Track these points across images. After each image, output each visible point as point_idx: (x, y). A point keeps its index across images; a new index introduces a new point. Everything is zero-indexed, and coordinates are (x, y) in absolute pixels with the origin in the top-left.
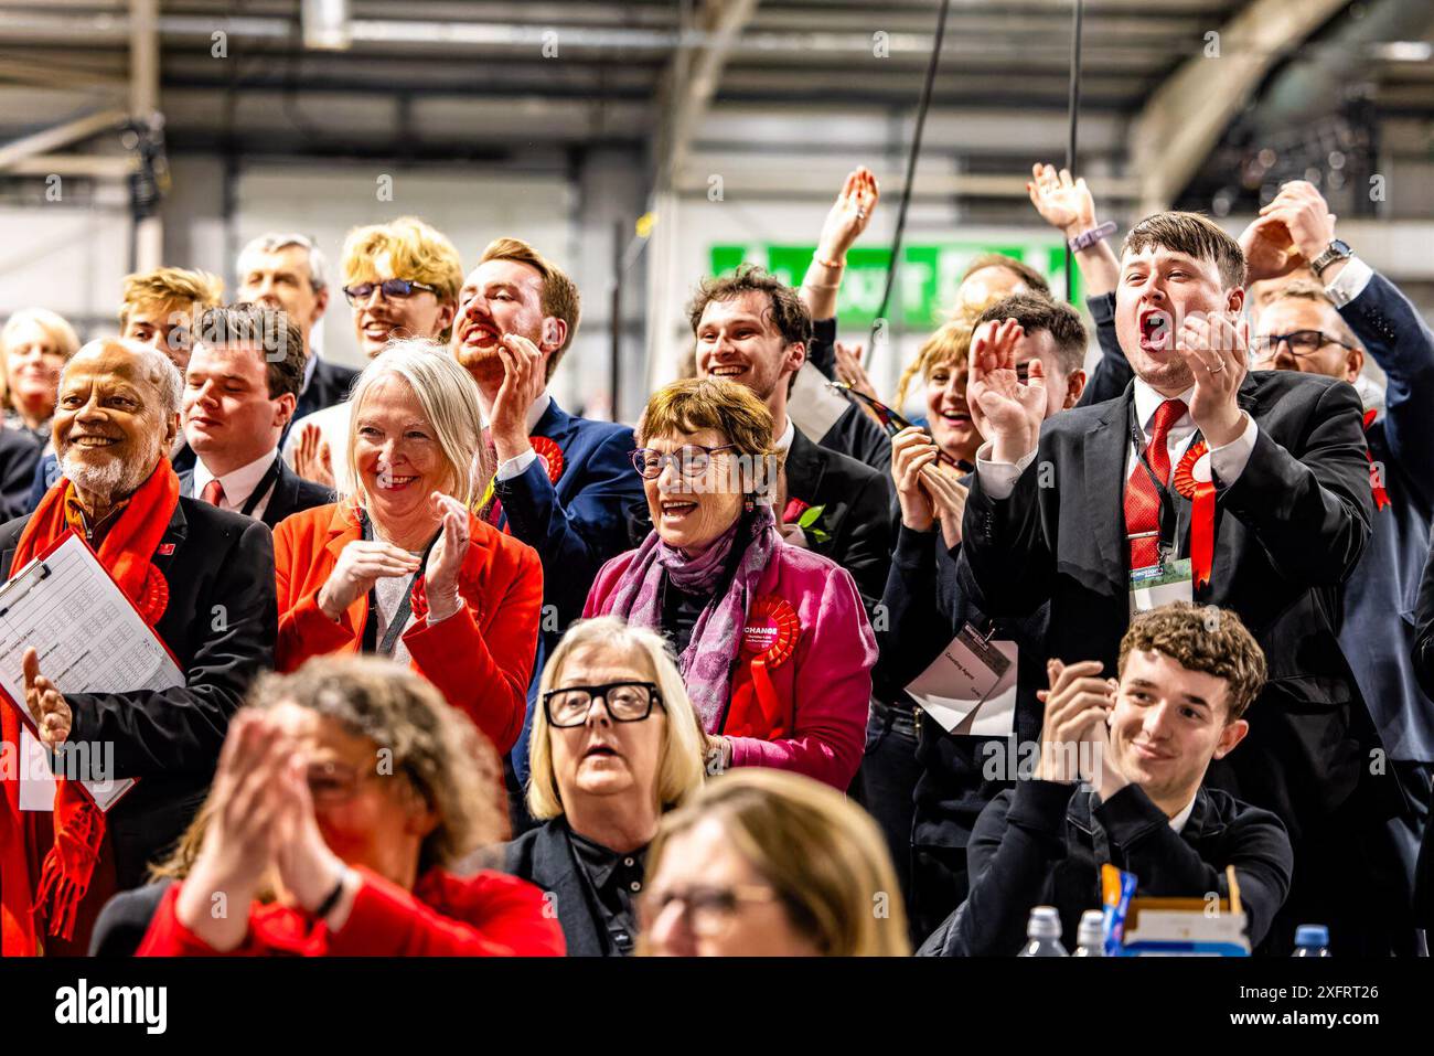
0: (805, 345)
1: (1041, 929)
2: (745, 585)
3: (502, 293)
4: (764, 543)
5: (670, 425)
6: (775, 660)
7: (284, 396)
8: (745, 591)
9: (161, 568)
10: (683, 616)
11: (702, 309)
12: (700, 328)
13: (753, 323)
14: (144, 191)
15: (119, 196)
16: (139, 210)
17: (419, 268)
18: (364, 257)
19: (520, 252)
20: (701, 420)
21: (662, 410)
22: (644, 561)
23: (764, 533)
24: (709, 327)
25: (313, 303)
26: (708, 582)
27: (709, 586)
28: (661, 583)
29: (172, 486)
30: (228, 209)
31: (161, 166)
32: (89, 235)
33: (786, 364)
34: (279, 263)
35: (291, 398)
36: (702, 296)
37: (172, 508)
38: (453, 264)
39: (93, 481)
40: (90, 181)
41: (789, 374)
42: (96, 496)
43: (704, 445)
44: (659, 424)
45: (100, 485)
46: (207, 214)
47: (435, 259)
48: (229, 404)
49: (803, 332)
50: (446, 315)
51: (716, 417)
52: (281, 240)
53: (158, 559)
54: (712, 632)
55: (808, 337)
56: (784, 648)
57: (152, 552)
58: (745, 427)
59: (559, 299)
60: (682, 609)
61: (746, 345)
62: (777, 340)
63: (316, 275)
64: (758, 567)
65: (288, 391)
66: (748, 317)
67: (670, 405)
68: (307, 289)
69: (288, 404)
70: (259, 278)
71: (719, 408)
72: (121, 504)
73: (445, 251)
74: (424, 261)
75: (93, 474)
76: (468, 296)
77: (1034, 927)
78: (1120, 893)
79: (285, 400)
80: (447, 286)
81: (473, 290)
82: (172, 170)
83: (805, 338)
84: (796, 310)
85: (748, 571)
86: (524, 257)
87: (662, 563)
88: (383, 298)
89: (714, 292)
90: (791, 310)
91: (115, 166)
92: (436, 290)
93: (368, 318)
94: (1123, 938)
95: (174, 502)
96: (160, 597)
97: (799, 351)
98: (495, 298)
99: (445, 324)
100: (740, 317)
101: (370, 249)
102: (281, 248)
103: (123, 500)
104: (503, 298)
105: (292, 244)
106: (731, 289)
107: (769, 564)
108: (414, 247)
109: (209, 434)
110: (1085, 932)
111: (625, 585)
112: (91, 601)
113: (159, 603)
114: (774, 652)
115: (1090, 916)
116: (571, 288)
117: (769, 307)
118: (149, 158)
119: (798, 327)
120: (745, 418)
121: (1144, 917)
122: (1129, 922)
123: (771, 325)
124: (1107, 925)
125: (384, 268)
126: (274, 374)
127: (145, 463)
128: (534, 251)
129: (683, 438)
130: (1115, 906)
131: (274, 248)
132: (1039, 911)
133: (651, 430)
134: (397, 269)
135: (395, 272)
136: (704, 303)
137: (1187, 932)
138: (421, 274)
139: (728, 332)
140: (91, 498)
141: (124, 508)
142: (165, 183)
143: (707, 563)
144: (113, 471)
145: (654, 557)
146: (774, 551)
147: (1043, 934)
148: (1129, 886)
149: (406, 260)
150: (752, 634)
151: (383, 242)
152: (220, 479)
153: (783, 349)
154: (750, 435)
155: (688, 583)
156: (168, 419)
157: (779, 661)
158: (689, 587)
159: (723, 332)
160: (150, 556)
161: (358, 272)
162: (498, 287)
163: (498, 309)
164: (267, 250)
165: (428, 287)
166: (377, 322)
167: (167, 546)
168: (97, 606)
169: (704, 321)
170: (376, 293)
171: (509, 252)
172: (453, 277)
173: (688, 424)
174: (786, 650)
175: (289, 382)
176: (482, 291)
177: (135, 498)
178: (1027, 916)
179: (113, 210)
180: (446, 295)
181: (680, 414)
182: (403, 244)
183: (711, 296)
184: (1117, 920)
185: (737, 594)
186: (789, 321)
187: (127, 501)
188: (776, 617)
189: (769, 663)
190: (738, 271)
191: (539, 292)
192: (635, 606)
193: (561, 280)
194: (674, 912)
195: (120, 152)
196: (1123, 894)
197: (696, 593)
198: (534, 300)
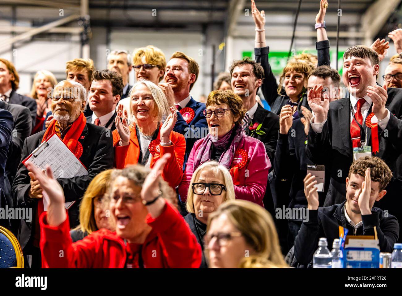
0: (262, 79)
1: (322, 244)
2: (233, 146)
3: (177, 68)
4: (239, 135)
5: (214, 102)
6: (241, 166)
7: (117, 95)
8: (234, 148)
9: (81, 142)
10: (217, 155)
11: (234, 68)
12: (233, 74)
13: (248, 73)
14: (84, 37)
15: (77, 38)
16: (83, 42)
17: (153, 60)
18: (138, 58)
19: (182, 56)
20: (222, 101)
21: (212, 98)
22: (207, 141)
23: (240, 132)
24: (235, 73)
25: (128, 69)
26: (224, 146)
27: (224, 147)
28: (211, 146)
29: (84, 120)
30: (107, 42)
31: (89, 30)
32: (70, 49)
33: (257, 85)
34: (119, 57)
35: (119, 96)
36: (234, 65)
37: (84, 127)
38: (163, 59)
39: (62, 119)
40: (70, 34)
41: (257, 87)
42: (63, 124)
43: (223, 108)
44: (211, 102)
45: (64, 121)
46: (102, 44)
47: (158, 58)
48: (102, 97)
49: (261, 76)
50: (161, 73)
51: (227, 100)
52: (120, 51)
53: (80, 140)
54: (224, 159)
55: (263, 78)
56: (244, 163)
57: (78, 138)
58: (235, 103)
59: (194, 69)
60: (217, 153)
61: (245, 79)
62: (254, 78)
63: (129, 61)
64: (238, 141)
65: (118, 94)
66: (246, 71)
67: (214, 97)
68: (126, 65)
69: (118, 97)
70: (113, 61)
71: (228, 98)
72: (70, 126)
73: (161, 55)
74: (155, 58)
75: (62, 118)
76: (168, 69)
77: (320, 243)
78: (343, 234)
79: (117, 96)
80: (161, 65)
81: (169, 67)
82: (92, 31)
83: (262, 77)
84: (260, 70)
85: (235, 142)
86: (183, 57)
87: (211, 141)
88: (143, 70)
89: (237, 64)
90: (258, 69)
91: (76, 30)
92: (159, 67)
93: (139, 75)
94: (344, 246)
95: (85, 124)
96: (81, 150)
97: (260, 81)
98: (175, 69)
99: (161, 75)
100: (244, 71)
101: (140, 55)
102: (119, 54)
103: (70, 124)
104: (177, 69)
105: (122, 53)
106: (242, 63)
107: (241, 141)
108: (152, 54)
109: (96, 106)
110: (335, 245)
111: (202, 147)
112: (60, 152)
113: (80, 152)
114: (241, 165)
115: (336, 240)
116: (196, 64)
117: (253, 68)
118: (86, 27)
119: (260, 75)
120: (235, 101)
121: (350, 241)
122: (346, 242)
123: (253, 74)
124: (340, 243)
125: (144, 61)
126: (114, 89)
127: (76, 115)
128: (186, 55)
129: (217, 106)
130: (342, 238)
131: (117, 53)
132: (321, 239)
133: (209, 104)
134: (147, 61)
135: (147, 62)
136: (234, 67)
137: (362, 245)
138: (154, 62)
139: (241, 75)
140: (62, 125)
141: (71, 127)
142: (90, 35)
143: (224, 141)
144: (67, 117)
145: (209, 139)
146: (242, 137)
147: (323, 245)
148: (346, 232)
149: (150, 58)
150: (235, 160)
151: (143, 53)
152: (99, 118)
153: (256, 80)
154: (236, 106)
155: (218, 146)
156: (82, 102)
157: (242, 167)
158: (219, 147)
159: (239, 75)
160: (78, 139)
161: (137, 62)
162: (176, 66)
163: (176, 72)
164: (115, 54)
165: (155, 66)
166: (142, 76)
167: (82, 137)
168: (62, 153)
169: (234, 72)
170: (142, 68)
171: (178, 56)
172: (163, 62)
173: (219, 102)
174: (244, 164)
175: (119, 92)
176: (171, 68)
177: (73, 124)
178: (318, 240)
179: (76, 42)
180: (162, 67)
181: (216, 99)
182: (149, 53)
183: (236, 65)
184: (343, 241)
185: (231, 148)
186: (258, 73)
187: (71, 125)
188: (241, 155)
189: (239, 167)
190: (244, 58)
191: (188, 67)
192: (204, 153)
193: (194, 63)
194: (214, 240)
195: (77, 26)
196: (345, 234)
197: (221, 149)
198: (186, 69)
